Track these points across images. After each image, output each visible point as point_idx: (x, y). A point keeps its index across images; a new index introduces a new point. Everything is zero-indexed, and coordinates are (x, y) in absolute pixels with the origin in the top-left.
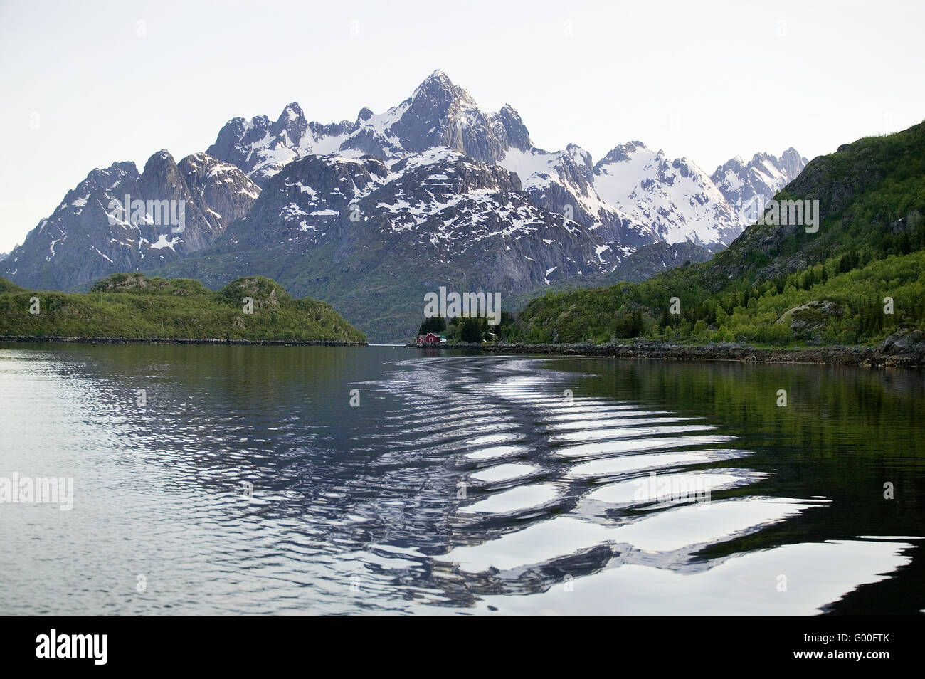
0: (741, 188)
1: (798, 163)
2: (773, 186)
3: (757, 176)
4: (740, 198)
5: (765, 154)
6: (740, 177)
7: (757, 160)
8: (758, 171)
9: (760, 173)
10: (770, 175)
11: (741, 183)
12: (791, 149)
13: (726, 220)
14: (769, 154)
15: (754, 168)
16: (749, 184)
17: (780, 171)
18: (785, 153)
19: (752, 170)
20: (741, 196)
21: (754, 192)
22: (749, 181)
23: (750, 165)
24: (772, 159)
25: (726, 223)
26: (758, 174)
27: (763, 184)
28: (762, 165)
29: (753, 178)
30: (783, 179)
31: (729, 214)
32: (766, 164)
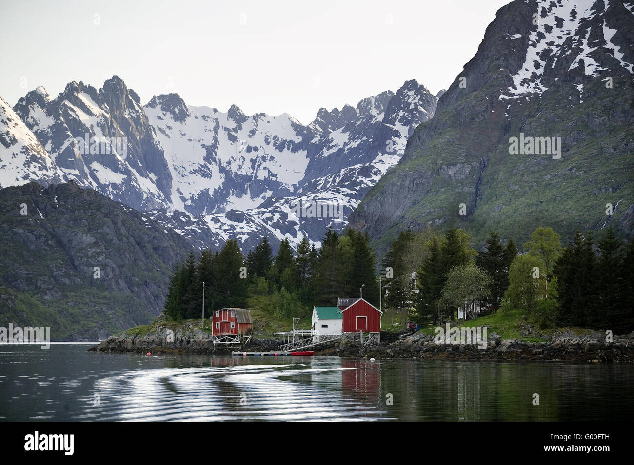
0: (51, 128)
1: (124, 96)
2: (92, 126)
3: (72, 113)
4: (50, 141)
5: (81, 83)
6: (49, 114)
7: (72, 91)
8: (72, 106)
9: (75, 108)
10: (88, 112)
11: (51, 121)
12: (115, 77)
13: (40, 169)
14: (86, 84)
15: (67, 103)
16: (62, 123)
17: (100, 107)
18: (107, 82)
19: (65, 105)
20: (51, 138)
21: (69, 133)
22: (62, 119)
23: (61, 97)
24: (90, 91)
25: (41, 172)
26: (72, 110)
27: (79, 123)
28: (77, 98)
29: (66, 115)
30: (105, 117)
31: (44, 160)
32: (83, 97)
